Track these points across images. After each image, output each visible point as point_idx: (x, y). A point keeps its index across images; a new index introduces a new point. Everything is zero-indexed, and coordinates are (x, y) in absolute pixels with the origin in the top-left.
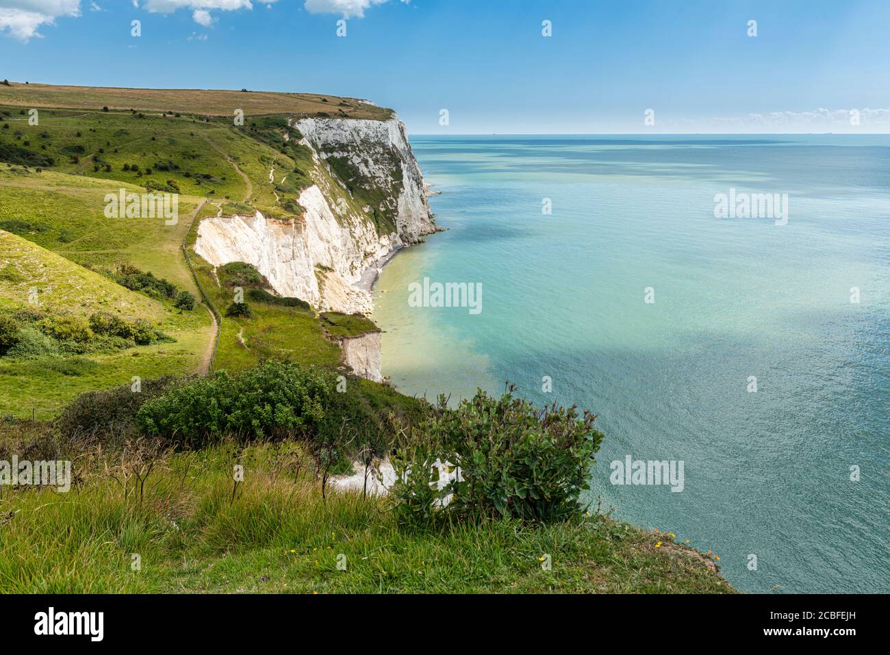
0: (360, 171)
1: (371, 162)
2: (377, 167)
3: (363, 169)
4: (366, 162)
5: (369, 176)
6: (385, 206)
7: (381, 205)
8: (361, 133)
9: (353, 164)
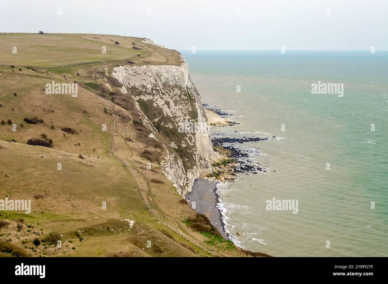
0: (164, 112)
1: (172, 104)
2: (177, 107)
3: (166, 111)
4: (167, 103)
5: (171, 116)
6: (186, 142)
7: (183, 142)
8: (162, 77)
9: (158, 105)
